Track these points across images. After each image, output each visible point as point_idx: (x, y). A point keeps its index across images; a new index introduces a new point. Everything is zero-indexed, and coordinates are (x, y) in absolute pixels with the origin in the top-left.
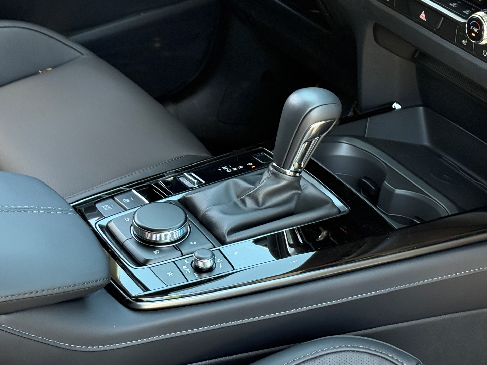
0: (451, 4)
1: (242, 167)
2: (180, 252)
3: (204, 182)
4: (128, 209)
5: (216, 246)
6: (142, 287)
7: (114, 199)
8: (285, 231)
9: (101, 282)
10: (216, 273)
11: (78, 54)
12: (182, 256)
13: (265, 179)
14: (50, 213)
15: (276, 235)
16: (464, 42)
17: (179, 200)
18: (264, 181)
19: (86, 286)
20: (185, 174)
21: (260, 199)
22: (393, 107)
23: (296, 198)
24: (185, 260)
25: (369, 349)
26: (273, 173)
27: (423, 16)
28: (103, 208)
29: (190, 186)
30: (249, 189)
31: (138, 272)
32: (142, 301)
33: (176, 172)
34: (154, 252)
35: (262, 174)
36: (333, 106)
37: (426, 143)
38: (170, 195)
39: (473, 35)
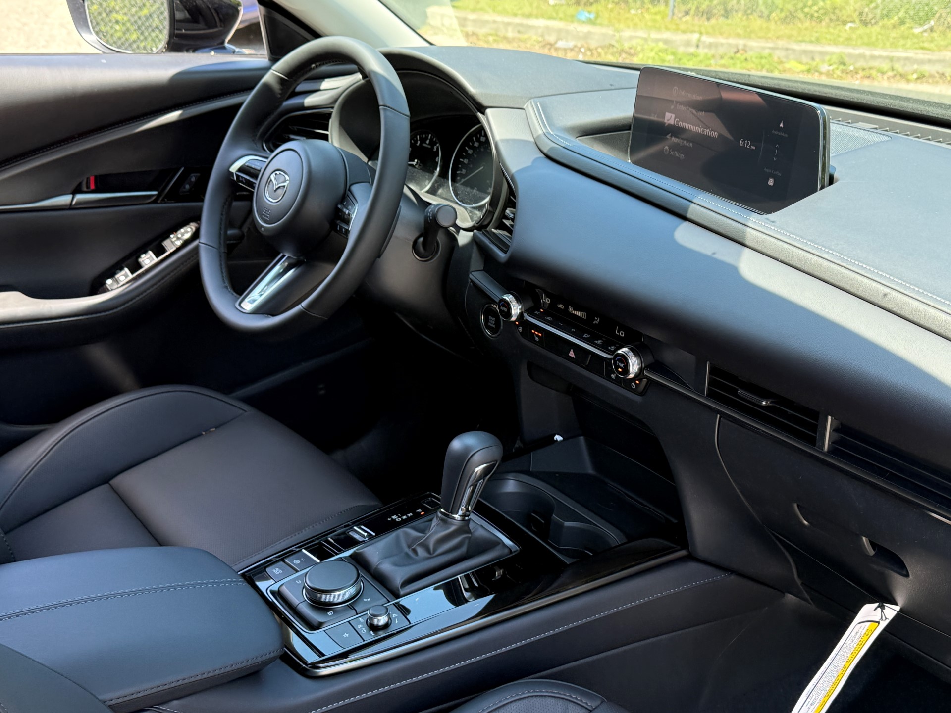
0: (596, 342)
1: (412, 514)
2: (354, 611)
3: (374, 534)
4: (299, 570)
5: (390, 600)
6: (317, 652)
7: (284, 562)
8: (460, 577)
9: (276, 654)
10: (393, 629)
11: (241, 412)
12: (357, 614)
13: (434, 526)
14: (219, 586)
15: (451, 583)
16: (613, 376)
17: (351, 556)
18: (433, 528)
19: (259, 659)
20: (355, 528)
21: (431, 547)
22: (555, 439)
23: (467, 542)
24: (360, 619)
25: (553, 692)
26: (442, 520)
27: (572, 354)
28: (273, 572)
29: (360, 540)
30: (419, 538)
31: (312, 636)
32: (319, 668)
33: (346, 526)
34: (328, 613)
35: (431, 520)
36: (494, 448)
37: (590, 471)
38: (341, 551)
39: (620, 370)
